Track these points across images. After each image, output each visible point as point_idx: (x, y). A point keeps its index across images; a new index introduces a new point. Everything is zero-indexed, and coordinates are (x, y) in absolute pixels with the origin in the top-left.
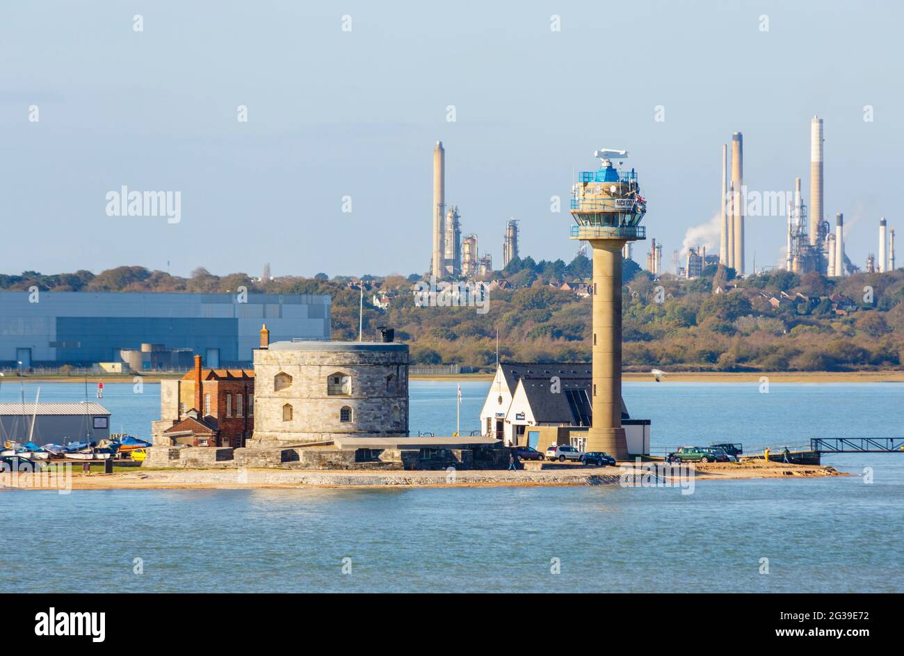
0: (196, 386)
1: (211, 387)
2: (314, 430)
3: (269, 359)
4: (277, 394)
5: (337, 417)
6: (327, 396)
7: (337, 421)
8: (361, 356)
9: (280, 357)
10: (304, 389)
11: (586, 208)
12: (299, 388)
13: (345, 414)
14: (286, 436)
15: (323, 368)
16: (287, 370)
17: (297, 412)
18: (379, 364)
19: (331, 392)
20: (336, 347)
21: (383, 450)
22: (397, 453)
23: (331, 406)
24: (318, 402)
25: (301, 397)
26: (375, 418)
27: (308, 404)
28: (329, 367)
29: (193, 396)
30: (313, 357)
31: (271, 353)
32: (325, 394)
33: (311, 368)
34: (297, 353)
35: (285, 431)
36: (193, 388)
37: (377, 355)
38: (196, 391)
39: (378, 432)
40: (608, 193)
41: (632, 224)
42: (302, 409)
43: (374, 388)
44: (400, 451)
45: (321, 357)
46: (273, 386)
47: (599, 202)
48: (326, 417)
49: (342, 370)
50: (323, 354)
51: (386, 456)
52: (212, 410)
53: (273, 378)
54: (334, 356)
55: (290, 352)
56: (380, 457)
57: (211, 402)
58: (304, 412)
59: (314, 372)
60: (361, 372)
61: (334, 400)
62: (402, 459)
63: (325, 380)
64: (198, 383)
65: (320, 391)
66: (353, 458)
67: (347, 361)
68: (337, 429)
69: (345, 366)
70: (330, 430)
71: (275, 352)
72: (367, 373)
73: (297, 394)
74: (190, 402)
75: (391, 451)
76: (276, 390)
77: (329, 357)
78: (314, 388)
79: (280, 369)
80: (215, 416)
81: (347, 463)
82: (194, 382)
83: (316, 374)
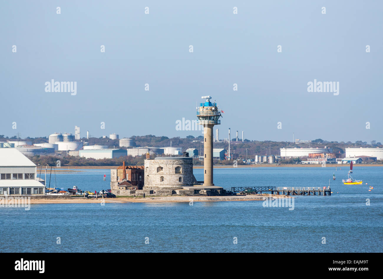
0: (123, 171)
1: (129, 172)
2: (171, 184)
3: (155, 162)
4: (158, 173)
5: (178, 180)
6: (175, 174)
7: (178, 182)
8: (184, 161)
9: (159, 162)
10: (168, 172)
11: (202, 115)
12: (166, 171)
13: (180, 179)
14: (162, 186)
15: (174, 165)
16: (162, 166)
17: (166, 179)
18: (189, 164)
19: (176, 173)
20: (178, 158)
21: (200, 190)
22: (205, 191)
23: (176, 177)
24: (172, 176)
25: (167, 174)
26: (188, 180)
27: (169, 176)
28: (176, 165)
29: (122, 174)
30: (171, 162)
31: (156, 161)
32: (174, 173)
33: (170, 165)
34: (165, 161)
35: (161, 185)
36: (122, 172)
37: (188, 161)
38: (123, 173)
39: (188, 185)
40: (211, 110)
41: (217, 120)
42: (167, 178)
43: (187, 171)
44: (206, 190)
45: (173, 162)
46: (157, 171)
47: (208, 113)
48: (175, 180)
49: (179, 166)
50: (174, 161)
51: (201, 192)
52: (129, 179)
53: (157, 168)
54: (177, 161)
55: (163, 160)
56: (199, 192)
57: (128, 176)
58: (168, 179)
59: (171, 166)
60: (184, 166)
61: (177, 175)
62: (207, 193)
63: (174, 169)
64: (124, 170)
65: (173, 172)
66: (194, 193)
67: (181, 163)
68: (178, 184)
69: (180, 164)
70: (176, 184)
71: (157, 160)
72: (186, 167)
73: (165, 173)
74: (121, 176)
75: (203, 190)
76: (157, 172)
77: (175, 162)
78: (171, 171)
79: (159, 166)
80: (130, 180)
81: (192, 194)
82: (123, 170)
83: (172, 167)
